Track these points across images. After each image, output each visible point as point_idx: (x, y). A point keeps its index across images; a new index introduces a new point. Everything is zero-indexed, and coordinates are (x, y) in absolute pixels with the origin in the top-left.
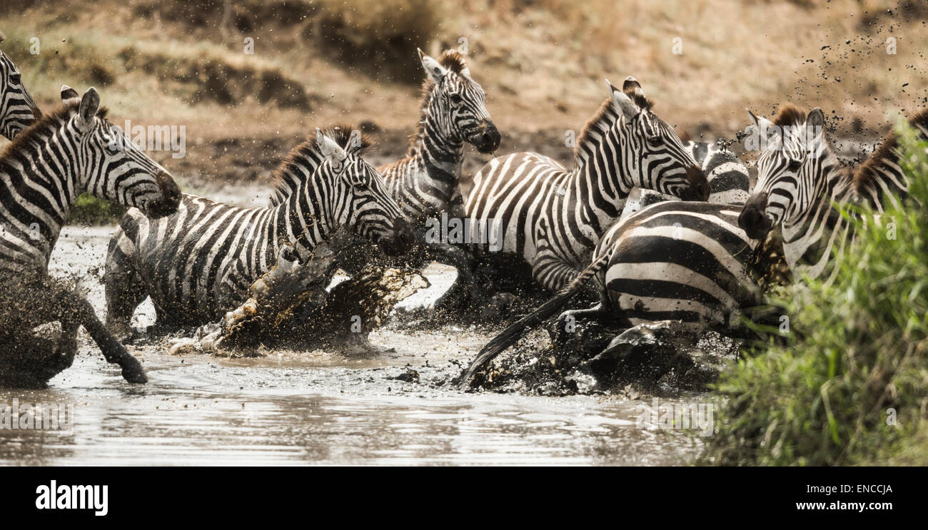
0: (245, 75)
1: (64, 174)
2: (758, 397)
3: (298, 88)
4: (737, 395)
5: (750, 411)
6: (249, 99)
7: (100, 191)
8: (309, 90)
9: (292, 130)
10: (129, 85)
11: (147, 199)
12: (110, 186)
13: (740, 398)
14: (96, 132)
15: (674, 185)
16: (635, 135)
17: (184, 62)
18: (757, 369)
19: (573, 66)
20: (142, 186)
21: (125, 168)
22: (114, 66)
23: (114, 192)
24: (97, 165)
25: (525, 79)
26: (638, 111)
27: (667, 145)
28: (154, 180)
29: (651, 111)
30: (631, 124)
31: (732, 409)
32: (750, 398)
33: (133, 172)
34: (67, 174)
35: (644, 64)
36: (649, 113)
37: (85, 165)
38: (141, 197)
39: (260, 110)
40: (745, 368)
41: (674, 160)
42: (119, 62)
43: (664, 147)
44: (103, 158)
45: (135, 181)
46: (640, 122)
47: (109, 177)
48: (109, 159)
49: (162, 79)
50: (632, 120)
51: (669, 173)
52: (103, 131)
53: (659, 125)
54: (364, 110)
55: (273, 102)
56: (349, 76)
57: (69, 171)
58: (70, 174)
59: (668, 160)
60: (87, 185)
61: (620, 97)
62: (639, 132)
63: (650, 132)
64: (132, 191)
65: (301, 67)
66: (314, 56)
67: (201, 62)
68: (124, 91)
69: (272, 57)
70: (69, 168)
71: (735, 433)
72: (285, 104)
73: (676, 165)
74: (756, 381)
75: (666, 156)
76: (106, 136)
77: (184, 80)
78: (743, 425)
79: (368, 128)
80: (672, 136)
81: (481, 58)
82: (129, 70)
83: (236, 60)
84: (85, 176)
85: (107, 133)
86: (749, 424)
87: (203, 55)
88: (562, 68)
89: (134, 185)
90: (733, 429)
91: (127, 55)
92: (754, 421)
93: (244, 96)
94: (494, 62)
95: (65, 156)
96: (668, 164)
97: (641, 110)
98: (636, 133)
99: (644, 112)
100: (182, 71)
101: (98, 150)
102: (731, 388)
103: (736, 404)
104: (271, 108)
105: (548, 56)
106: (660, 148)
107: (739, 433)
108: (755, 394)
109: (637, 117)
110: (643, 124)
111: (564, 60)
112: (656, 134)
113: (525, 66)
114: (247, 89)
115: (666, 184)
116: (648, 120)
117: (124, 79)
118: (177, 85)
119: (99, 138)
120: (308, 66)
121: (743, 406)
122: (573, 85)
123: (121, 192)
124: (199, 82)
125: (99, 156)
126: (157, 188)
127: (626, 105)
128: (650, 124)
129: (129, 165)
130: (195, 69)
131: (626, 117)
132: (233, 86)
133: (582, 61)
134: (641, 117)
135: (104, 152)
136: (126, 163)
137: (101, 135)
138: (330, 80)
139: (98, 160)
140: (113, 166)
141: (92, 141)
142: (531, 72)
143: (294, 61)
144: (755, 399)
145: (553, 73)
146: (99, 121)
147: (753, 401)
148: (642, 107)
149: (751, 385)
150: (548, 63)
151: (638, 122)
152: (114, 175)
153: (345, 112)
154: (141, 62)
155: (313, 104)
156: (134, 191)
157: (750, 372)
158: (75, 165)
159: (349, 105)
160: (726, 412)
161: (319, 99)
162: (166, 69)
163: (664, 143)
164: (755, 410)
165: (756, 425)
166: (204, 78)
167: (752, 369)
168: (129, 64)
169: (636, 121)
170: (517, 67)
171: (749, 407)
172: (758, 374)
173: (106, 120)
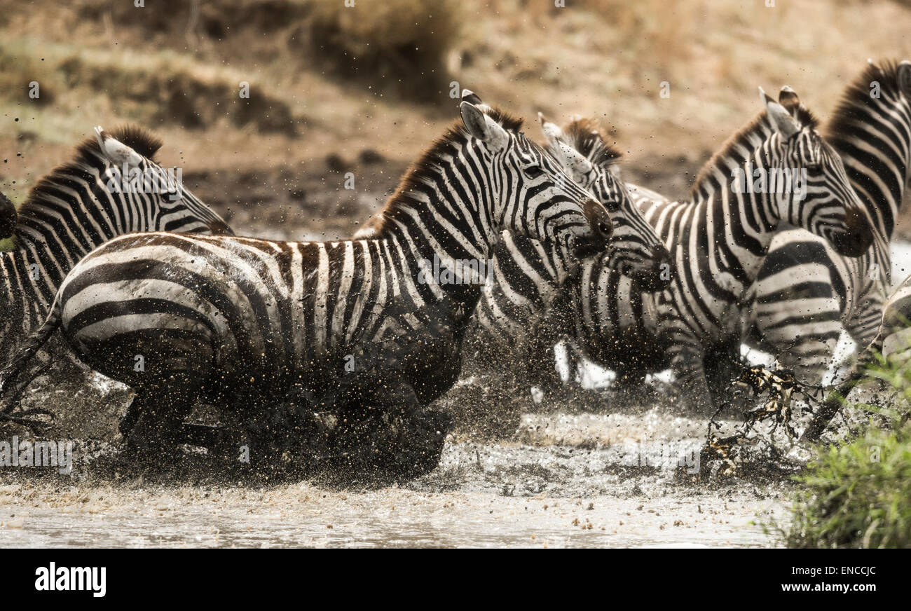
0: (219, 92)
1: (474, 204)
2: (854, 492)
3: (283, 110)
4: (828, 489)
5: (844, 509)
6: (223, 123)
7: (519, 223)
8: (297, 111)
9: (275, 161)
10: (73, 104)
11: (571, 233)
12: (530, 217)
13: (832, 494)
14: (512, 151)
15: (828, 227)
16: (790, 158)
17: (141, 75)
18: (854, 458)
19: (624, 81)
20: (567, 219)
21: (546, 195)
22: (56, 81)
23: (534, 223)
24: (514, 191)
25: (566, 98)
26: (798, 129)
27: (827, 177)
28: (580, 210)
29: (816, 131)
30: (787, 143)
31: (822, 506)
32: (844, 493)
33: (557, 199)
34: (477, 205)
35: (711, 79)
36: (812, 133)
37: (499, 191)
38: (565, 232)
39: (235, 136)
40: (839, 456)
41: (833, 196)
42: (60, 78)
43: (823, 178)
44: (521, 183)
45: (559, 211)
46: (799, 143)
47: (529, 205)
48: (529, 183)
49: (114, 97)
50: (789, 140)
51: (825, 211)
52: (520, 149)
53: (821, 151)
54: (364, 136)
55: (251, 127)
56: (347, 93)
57: (480, 199)
58: (481, 203)
59: (825, 195)
60: (502, 217)
61: (776, 111)
62: (795, 154)
63: (808, 157)
64: (554, 224)
65: (286, 82)
66: (302, 69)
67: (164, 76)
68: (67, 112)
69: (250, 70)
70: (480, 195)
71: (825, 536)
72: (267, 128)
73: (834, 203)
74: (851, 471)
75: (824, 189)
76: (526, 157)
77: (141, 98)
78: (836, 526)
79: (370, 158)
80: (835, 166)
81: (511, 71)
82: (72, 86)
83: (207, 73)
84: (500, 205)
85: (525, 151)
86: (843, 527)
87: (165, 67)
88: (611, 84)
89: (557, 216)
90: (823, 531)
91: (70, 68)
92: (849, 521)
93: (215, 119)
94: (528, 76)
95: (475, 180)
96: (824, 201)
97: (802, 128)
98: (792, 156)
99: (806, 131)
100: (139, 88)
101: (514, 173)
102: (821, 481)
103: (826, 500)
104: (249, 135)
105: (594, 69)
106: (818, 179)
107: (830, 537)
108: (851, 489)
109: (796, 136)
110: (801, 145)
111: (613, 74)
112: (816, 161)
113: (565, 80)
114: (220, 110)
115: (818, 224)
116: (809, 142)
117: (68, 98)
118: (131, 105)
119: (516, 158)
120: (295, 81)
121: (836, 503)
122: (625, 106)
123: (541, 224)
124: (159, 101)
125: (515, 180)
126: (584, 220)
127: (783, 121)
128: (810, 147)
129: (552, 191)
130: (154, 86)
131: (783, 135)
132: (203, 107)
133: (636, 76)
134: (800, 138)
135: (523, 176)
136: (550, 188)
137: (519, 155)
138: (323, 99)
139: (515, 185)
140: (532, 192)
141: (508, 161)
142: (573, 87)
143: (278, 76)
144: (850, 494)
145: (600, 90)
146: (513, 136)
147: (848, 497)
148: (804, 125)
149: (846, 477)
150: (594, 77)
151: (797, 142)
152: (534, 203)
153: (341, 138)
154: (88, 76)
155: (302, 129)
156: (557, 223)
157: (844, 461)
158: (487, 190)
159: (346, 129)
160: (815, 511)
161: (310, 123)
162: (117, 85)
163: (824, 173)
164: (851, 509)
165: (852, 526)
166: (165, 95)
167: (846, 456)
168: (73, 78)
169: (794, 144)
170: (555, 83)
171: (843, 504)
172: (854, 463)
173: (522, 134)
